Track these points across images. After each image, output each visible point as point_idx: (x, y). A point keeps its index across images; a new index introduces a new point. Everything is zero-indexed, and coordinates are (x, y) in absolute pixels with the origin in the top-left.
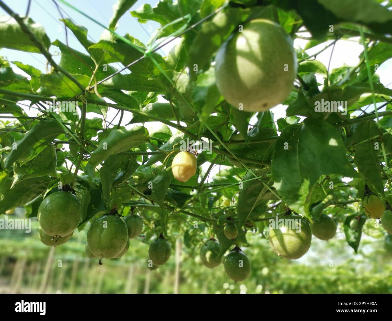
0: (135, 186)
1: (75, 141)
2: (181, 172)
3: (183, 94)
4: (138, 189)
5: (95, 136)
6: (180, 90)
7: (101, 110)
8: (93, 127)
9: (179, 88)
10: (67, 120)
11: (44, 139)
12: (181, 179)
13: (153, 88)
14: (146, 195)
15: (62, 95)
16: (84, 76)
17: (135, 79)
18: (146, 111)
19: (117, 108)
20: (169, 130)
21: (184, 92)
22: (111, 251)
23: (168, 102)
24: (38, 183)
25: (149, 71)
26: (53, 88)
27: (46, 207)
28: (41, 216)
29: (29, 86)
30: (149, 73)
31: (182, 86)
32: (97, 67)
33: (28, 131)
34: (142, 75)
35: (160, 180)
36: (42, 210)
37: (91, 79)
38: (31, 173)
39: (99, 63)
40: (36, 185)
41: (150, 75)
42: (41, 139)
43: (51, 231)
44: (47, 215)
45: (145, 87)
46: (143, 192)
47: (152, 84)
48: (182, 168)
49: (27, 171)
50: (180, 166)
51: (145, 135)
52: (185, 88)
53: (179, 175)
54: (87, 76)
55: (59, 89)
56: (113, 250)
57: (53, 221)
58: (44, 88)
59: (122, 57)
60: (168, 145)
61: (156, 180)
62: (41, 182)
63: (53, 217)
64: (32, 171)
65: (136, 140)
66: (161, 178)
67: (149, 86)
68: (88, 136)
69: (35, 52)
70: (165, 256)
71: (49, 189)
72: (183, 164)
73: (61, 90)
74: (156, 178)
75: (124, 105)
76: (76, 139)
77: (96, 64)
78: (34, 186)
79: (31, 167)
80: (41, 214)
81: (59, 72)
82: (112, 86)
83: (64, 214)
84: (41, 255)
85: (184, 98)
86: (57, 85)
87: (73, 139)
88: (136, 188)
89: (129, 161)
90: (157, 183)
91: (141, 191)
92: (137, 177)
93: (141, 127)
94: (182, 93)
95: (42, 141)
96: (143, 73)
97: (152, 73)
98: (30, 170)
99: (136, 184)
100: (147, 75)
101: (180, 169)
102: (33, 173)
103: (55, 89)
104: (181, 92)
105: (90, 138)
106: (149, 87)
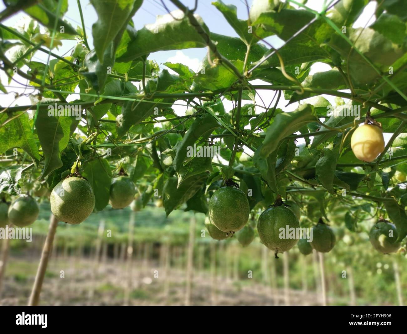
0: (293, 171)
1: (231, 133)
2: (366, 150)
3: (365, 54)
4: (296, 174)
5: (247, 124)
6: (361, 50)
7: (249, 95)
8: (245, 115)
9: (359, 47)
10: (214, 112)
11: (202, 136)
12: (367, 158)
13: (314, 56)
14: (308, 180)
15: (217, 87)
16: (237, 61)
17: (291, 51)
18: (307, 85)
19: (274, 89)
20: (327, 103)
21: (367, 51)
22: (287, 244)
23: (336, 69)
24: (196, 179)
25: (310, 37)
26: (209, 81)
27: (216, 204)
28: (213, 213)
29: (185, 85)
30: (310, 39)
31: (364, 44)
32: (248, 47)
33: (187, 131)
34: (300, 44)
35: (324, 162)
36: (214, 208)
37: (245, 63)
38: (192, 171)
39: (251, 42)
40: (194, 181)
41: (310, 41)
42: (199, 137)
43: (226, 228)
44: (220, 212)
45: (304, 57)
46: (302, 177)
47: (312, 51)
48: (367, 146)
49: (188, 170)
50: (364, 143)
51: (311, 114)
52: (368, 45)
53: (364, 154)
54: (240, 61)
55: (215, 81)
56: (288, 243)
57: (226, 218)
58: (199, 84)
59: (280, 28)
60: (333, 120)
61: (320, 163)
62: (198, 178)
63: (226, 214)
64: (192, 169)
65: (302, 121)
66: (326, 160)
67: (308, 54)
68: (241, 126)
69: (189, 48)
70: (330, 243)
71: (208, 184)
72: (367, 141)
73: (217, 81)
74: (320, 160)
75: (281, 84)
76: (232, 130)
77: (247, 45)
78: (193, 183)
79: (191, 165)
80: (214, 211)
81: (223, 63)
82: (267, 65)
83: (235, 210)
84: (181, 239)
85: (366, 59)
86: (214, 77)
87: (229, 131)
88: (295, 173)
89: (287, 146)
90: (322, 165)
91: (300, 176)
92: (295, 161)
93: (307, 106)
94: (363, 53)
95: (200, 138)
96: (301, 42)
97: (314, 38)
98: (190, 168)
99: (293, 169)
100: (307, 42)
101: (365, 147)
102: (193, 171)
103: (211, 82)
104: (361, 52)
105: (243, 127)
106: (308, 57)
